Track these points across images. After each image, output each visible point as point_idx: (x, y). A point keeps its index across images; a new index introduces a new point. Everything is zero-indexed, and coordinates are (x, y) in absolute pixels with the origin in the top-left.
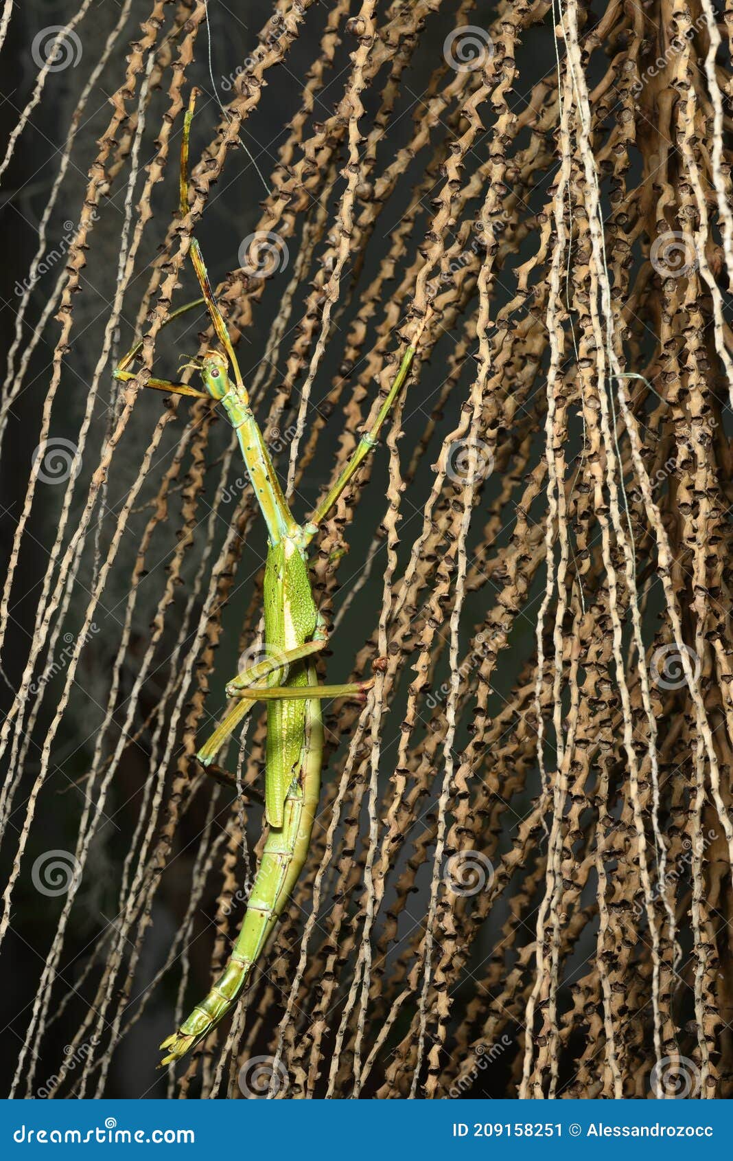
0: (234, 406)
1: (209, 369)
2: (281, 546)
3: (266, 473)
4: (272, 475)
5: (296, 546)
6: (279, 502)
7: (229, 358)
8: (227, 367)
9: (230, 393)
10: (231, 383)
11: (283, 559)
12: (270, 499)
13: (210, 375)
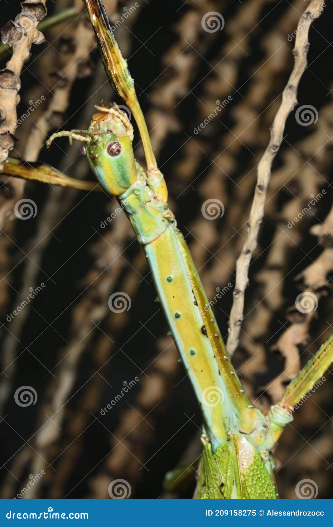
0: (143, 206)
1: (104, 142)
2: (231, 449)
3: (200, 321)
4: (210, 323)
5: (257, 447)
6: (223, 371)
7: (133, 122)
8: (132, 137)
9: (138, 183)
10: (137, 165)
11: (236, 472)
12: (208, 367)
13: (105, 152)
